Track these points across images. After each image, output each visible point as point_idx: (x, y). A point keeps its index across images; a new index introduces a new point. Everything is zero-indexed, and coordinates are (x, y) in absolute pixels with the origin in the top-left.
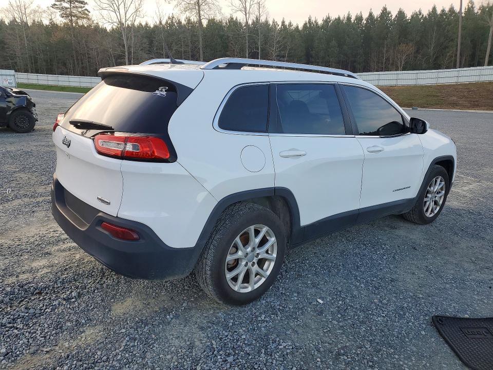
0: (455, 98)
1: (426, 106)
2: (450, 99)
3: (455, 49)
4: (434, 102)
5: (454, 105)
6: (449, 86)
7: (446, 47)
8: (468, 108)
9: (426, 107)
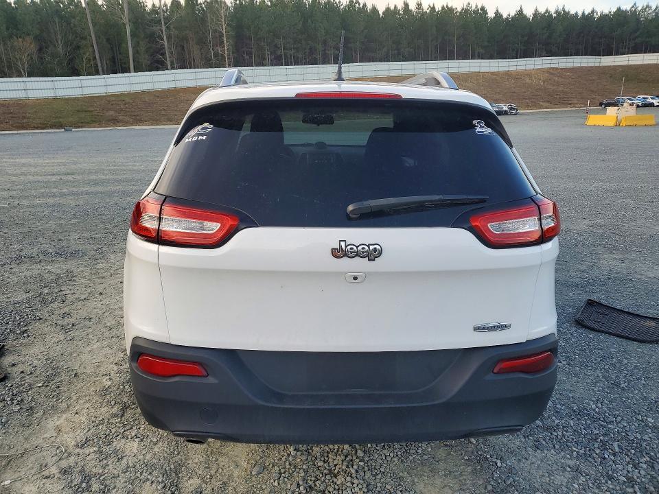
0: (112, 113)
1: (80, 125)
2: (107, 114)
3: (90, 49)
4: (90, 120)
5: (115, 121)
6: (100, 98)
7: (78, 47)
8: (132, 124)
9: (82, 127)
